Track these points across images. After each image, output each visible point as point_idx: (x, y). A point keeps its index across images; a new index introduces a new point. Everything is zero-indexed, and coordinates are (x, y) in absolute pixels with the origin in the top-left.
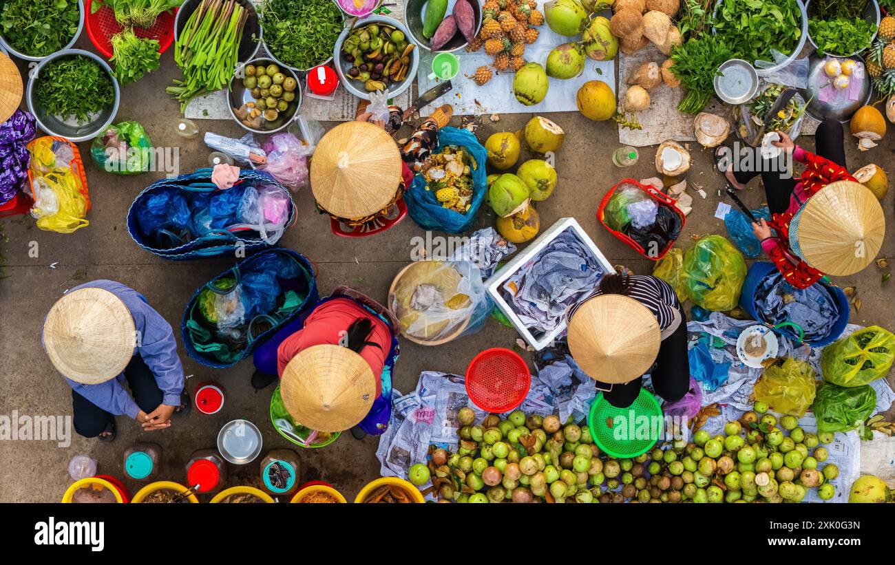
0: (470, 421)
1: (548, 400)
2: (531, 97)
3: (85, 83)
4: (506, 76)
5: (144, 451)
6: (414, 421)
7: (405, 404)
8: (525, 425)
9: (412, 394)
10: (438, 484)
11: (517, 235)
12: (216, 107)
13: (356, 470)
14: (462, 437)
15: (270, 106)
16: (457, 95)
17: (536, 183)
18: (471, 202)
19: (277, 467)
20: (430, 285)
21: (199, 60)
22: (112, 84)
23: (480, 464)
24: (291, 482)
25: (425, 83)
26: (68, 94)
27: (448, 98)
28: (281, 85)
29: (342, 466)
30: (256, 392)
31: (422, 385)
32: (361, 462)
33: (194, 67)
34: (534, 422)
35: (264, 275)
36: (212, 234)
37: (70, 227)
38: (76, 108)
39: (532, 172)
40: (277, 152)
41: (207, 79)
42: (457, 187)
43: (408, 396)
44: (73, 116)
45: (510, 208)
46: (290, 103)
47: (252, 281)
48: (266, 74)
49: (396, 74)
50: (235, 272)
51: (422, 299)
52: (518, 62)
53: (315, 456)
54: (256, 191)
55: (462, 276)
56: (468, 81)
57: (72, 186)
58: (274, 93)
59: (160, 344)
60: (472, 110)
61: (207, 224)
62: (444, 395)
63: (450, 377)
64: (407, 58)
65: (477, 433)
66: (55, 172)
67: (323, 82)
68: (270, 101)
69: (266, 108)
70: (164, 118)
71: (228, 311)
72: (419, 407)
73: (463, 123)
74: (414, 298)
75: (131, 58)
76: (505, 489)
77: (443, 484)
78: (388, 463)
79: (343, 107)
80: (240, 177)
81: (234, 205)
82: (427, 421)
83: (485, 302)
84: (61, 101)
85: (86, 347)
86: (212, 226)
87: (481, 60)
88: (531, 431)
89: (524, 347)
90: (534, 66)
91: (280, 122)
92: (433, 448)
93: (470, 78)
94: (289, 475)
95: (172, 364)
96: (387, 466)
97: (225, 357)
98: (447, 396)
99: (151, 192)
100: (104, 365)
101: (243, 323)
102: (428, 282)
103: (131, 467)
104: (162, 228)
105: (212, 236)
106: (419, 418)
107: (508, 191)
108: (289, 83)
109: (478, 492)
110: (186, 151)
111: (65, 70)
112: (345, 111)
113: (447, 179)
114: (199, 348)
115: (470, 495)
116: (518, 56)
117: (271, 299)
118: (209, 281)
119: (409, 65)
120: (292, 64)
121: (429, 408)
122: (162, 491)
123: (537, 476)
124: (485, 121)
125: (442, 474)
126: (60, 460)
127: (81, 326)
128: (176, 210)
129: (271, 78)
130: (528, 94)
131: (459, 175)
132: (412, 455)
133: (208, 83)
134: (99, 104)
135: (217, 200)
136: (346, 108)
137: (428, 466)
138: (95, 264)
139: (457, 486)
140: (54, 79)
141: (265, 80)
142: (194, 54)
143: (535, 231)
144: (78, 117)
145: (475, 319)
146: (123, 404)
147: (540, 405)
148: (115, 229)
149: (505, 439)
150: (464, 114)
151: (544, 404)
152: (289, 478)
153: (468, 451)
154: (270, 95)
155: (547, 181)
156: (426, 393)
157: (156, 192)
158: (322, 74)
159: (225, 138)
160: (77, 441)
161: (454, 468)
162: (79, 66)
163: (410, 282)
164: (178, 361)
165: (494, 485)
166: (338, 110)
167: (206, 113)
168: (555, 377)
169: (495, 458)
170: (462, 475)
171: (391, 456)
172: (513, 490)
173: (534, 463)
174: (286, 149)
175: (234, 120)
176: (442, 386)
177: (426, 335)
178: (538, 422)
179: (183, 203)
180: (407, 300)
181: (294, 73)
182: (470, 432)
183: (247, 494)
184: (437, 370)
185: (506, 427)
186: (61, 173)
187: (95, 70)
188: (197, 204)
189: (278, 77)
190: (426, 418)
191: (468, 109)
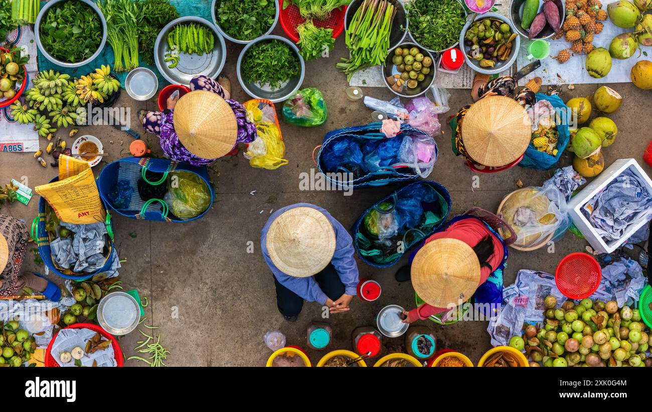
0: (553, 306)
1: (608, 290)
2: (600, 72)
3: (279, 60)
4: (580, 57)
5: (323, 328)
6: (514, 306)
7: (507, 293)
8: (592, 308)
9: (512, 286)
10: (529, 351)
11: (590, 171)
12: (373, 78)
13: (471, 341)
14: (546, 317)
15: (412, 77)
16: (544, 70)
17: (604, 134)
18: (556, 148)
19: (423, 339)
20: (528, 207)
21: (365, 43)
22: (299, 61)
23: (563, 336)
24: (432, 349)
25: (522, 62)
26: (267, 67)
27: (538, 72)
28: (421, 62)
29: (460, 338)
30: (399, 285)
31: (519, 279)
32: (473, 335)
33: (360, 49)
34: (599, 306)
35: (413, 200)
36: (380, 170)
37: (275, 165)
38: (271, 78)
39: (601, 126)
40: (417, 111)
41: (371, 57)
42: (547, 137)
43: (509, 287)
44: (267, 84)
45: (589, 152)
46: (426, 76)
47: (404, 205)
48: (410, 54)
49: (502, 55)
50: (394, 197)
51: (521, 218)
52: (589, 47)
53: (441, 331)
54: (411, 139)
55: (551, 201)
56: (552, 60)
57: (276, 135)
58: (416, 68)
59: (344, 250)
60: (555, 81)
61: (377, 163)
62: (534, 287)
63: (540, 274)
64: (510, 43)
65: (559, 314)
66: (262, 125)
67: (454, 61)
68: (412, 74)
69: (410, 79)
70: (334, 86)
71: (385, 227)
72: (517, 295)
73: (549, 90)
74: (516, 216)
75: (315, 42)
76: (580, 354)
77: (533, 351)
78: (495, 336)
79: (463, 78)
80: (401, 129)
81: (396, 149)
82: (523, 306)
83: (567, 219)
84: (262, 73)
85: (302, 247)
86: (381, 165)
87: (562, 45)
88: (597, 312)
89: (592, 252)
90: (602, 50)
91: (419, 89)
92: (526, 325)
93: (554, 58)
94: (431, 345)
95: (352, 265)
96: (494, 338)
97: (380, 260)
98: (536, 288)
99: (336, 139)
100: (313, 262)
101: (396, 235)
102: (526, 205)
103: (314, 340)
104: (341, 165)
105: (381, 171)
106: (517, 303)
107: (588, 140)
108: (427, 61)
109: (560, 356)
110: (350, 110)
111: (265, 50)
112: (465, 82)
113: (540, 131)
114: (364, 253)
115: (553, 359)
116: (589, 43)
117: (417, 217)
118: (375, 204)
119: (512, 49)
120: (430, 47)
121: (524, 297)
122: (338, 357)
123: (606, 345)
124: (564, 89)
125: (534, 343)
126: (256, 335)
127: (298, 232)
128: (352, 153)
129: (414, 56)
130: (599, 70)
131: (549, 128)
132: (511, 330)
133: (372, 61)
134: (288, 75)
135: (385, 146)
136: (465, 79)
137: (523, 337)
138: (283, 192)
139: (546, 352)
140: (257, 56)
141: (409, 58)
142: (360, 39)
143: (601, 168)
144: (271, 84)
145: (558, 232)
146: (316, 293)
147: (602, 294)
148: (298, 166)
149: (580, 318)
150: (549, 84)
151: (605, 293)
152: (432, 347)
153: (552, 327)
154: (413, 70)
155: (613, 133)
156: (522, 285)
157: (340, 139)
158: (454, 55)
159: (379, 101)
160: (269, 321)
161: (543, 341)
162: (274, 48)
163: (513, 205)
164: (355, 263)
165: (573, 351)
166: (460, 81)
167: (364, 82)
168: (613, 274)
169: (574, 332)
170: (550, 345)
171: (496, 331)
172: (586, 355)
173: (604, 336)
174: (423, 109)
175: (387, 88)
176: (533, 280)
177: (524, 243)
178: (602, 306)
179: (358, 148)
180: (510, 219)
181: (430, 54)
182: (554, 313)
183: (400, 359)
184: (529, 269)
185: (580, 309)
186: (266, 126)
187: (287, 50)
188: (368, 148)
189: (419, 57)
190: (522, 303)
191: (552, 80)
